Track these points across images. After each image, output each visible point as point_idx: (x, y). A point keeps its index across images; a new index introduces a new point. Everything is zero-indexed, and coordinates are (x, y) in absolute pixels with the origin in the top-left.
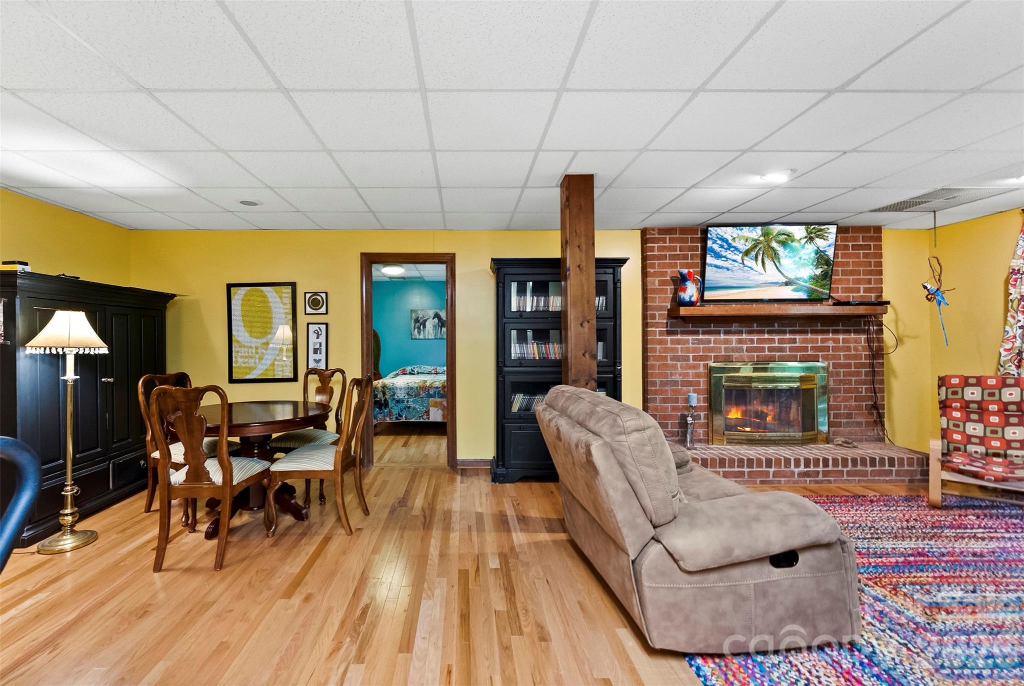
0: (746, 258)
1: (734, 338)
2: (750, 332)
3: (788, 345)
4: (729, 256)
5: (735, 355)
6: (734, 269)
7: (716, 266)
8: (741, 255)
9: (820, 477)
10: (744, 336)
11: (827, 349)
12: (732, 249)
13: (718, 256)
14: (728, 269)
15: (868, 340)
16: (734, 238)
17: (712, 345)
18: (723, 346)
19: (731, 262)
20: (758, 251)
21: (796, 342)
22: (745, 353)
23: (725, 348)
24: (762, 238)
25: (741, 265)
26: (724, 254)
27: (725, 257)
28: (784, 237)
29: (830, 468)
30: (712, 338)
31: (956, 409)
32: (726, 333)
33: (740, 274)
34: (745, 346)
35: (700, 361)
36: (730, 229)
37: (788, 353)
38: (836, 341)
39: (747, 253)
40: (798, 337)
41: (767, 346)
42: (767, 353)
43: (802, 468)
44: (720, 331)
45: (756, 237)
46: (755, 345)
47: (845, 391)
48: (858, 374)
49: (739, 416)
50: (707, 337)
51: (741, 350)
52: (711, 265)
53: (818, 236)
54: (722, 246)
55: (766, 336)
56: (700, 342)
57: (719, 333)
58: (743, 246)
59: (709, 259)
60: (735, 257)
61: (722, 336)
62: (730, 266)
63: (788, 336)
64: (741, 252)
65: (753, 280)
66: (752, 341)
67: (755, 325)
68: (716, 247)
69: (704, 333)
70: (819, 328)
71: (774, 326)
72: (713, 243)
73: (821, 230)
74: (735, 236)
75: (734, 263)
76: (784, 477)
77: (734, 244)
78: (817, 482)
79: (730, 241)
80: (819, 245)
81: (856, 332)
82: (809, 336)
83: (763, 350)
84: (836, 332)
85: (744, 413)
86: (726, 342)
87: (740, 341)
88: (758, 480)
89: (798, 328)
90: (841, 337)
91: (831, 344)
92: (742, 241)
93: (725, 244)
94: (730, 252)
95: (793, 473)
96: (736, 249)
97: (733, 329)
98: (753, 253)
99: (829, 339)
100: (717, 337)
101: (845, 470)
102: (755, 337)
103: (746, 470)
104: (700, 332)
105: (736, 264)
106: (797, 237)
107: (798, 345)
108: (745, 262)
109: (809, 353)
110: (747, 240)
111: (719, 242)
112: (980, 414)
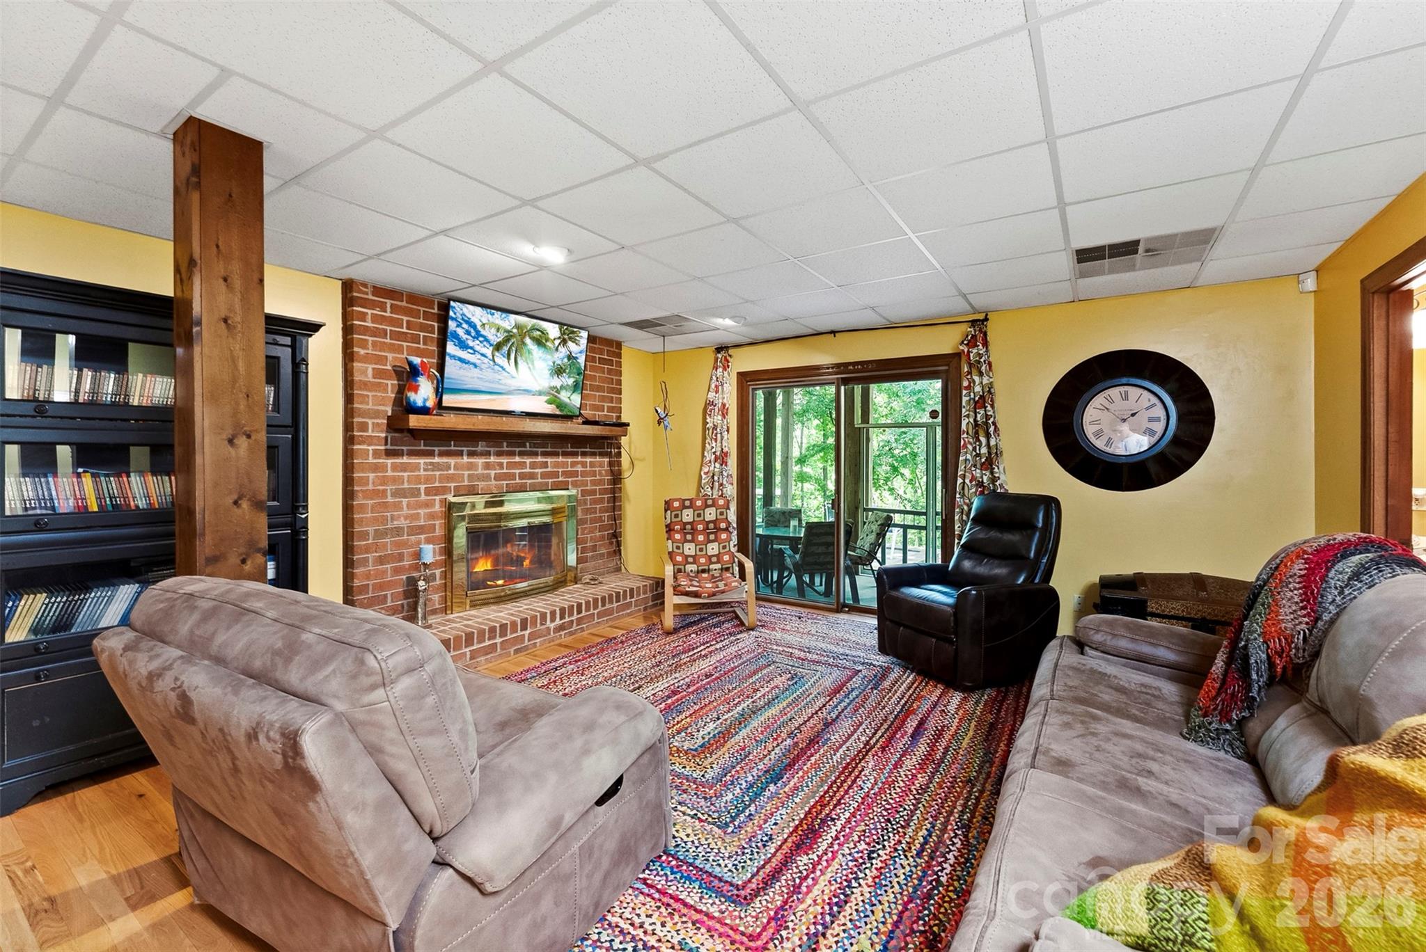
0: (497, 354)
1: (480, 461)
2: (499, 454)
3: (540, 471)
4: (477, 348)
5: (481, 484)
6: (483, 366)
7: (461, 360)
8: (491, 348)
9: (575, 627)
10: (492, 459)
11: (575, 474)
12: (481, 339)
13: (463, 345)
14: (475, 366)
15: (611, 464)
16: (484, 325)
17: (452, 471)
18: (466, 473)
19: (479, 356)
20: (510, 348)
21: (547, 467)
22: (493, 482)
23: (469, 475)
24: (515, 331)
25: (491, 363)
26: (471, 343)
27: (472, 348)
28: (539, 333)
29: (584, 613)
30: (452, 461)
31: (677, 532)
32: (471, 454)
33: (488, 374)
34: (493, 473)
35: (436, 495)
36: (478, 310)
37: (540, 480)
38: (584, 464)
39: (498, 347)
40: (549, 460)
41: (517, 471)
42: (518, 481)
43: (558, 622)
44: (462, 451)
45: (509, 328)
46: (505, 471)
48: (601, 501)
49: (489, 567)
50: (445, 460)
51: (487, 477)
52: (453, 357)
53: (570, 339)
54: (468, 333)
55: (517, 459)
56: (436, 467)
57: (460, 454)
58: (496, 338)
59: (451, 348)
60: (484, 351)
61: (465, 459)
62: (478, 362)
63: (540, 459)
64: (491, 345)
65: (505, 385)
66: (501, 465)
67: (505, 444)
68: (460, 332)
69: (441, 454)
70: (570, 450)
71: (525, 447)
72: (458, 326)
73: (573, 332)
74: (485, 321)
75: (483, 357)
76: (540, 637)
77: (483, 332)
78: (571, 634)
79: (479, 327)
80: (571, 349)
81: (601, 454)
82: (560, 459)
83: (513, 476)
84: (584, 454)
85: (496, 562)
86: (471, 466)
87: (487, 466)
88: (512, 650)
89: (549, 450)
90: (588, 460)
91: (579, 468)
92: (493, 331)
93: (472, 331)
94: (478, 342)
95: (548, 629)
96: (486, 340)
97: (479, 449)
98: (506, 349)
99: (577, 463)
100: (459, 460)
101: (596, 612)
102: (505, 460)
103: (498, 640)
104: (437, 452)
105: (486, 360)
106: (552, 336)
107: (549, 469)
108: (496, 359)
109: (560, 479)
110: (498, 330)
111: (465, 326)
112: (692, 534)
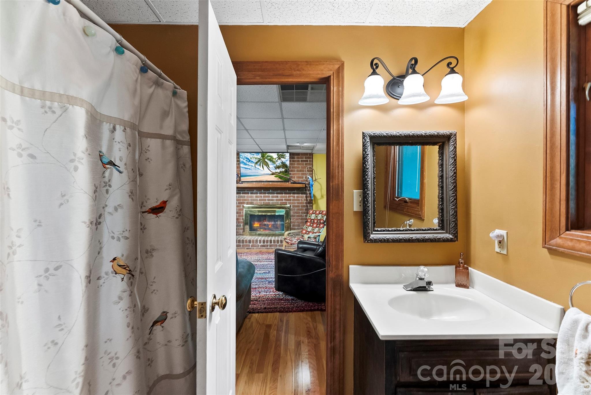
0: (256, 165)
1: (254, 195)
2: (260, 193)
3: (275, 198)
4: (250, 164)
5: (255, 202)
6: (252, 169)
7: (245, 168)
8: (254, 164)
10: (258, 195)
11: (290, 200)
12: (251, 162)
13: (245, 164)
14: (250, 169)
15: (306, 197)
16: (251, 158)
17: (246, 198)
18: (250, 199)
19: (251, 166)
20: (260, 163)
21: (278, 197)
22: (259, 201)
23: (251, 199)
24: (261, 158)
25: (255, 168)
26: (248, 163)
27: (248, 165)
28: (270, 157)
30: (246, 195)
32: (251, 193)
33: (254, 171)
34: (258, 199)
35: (241, 204)
36: (249, 154)
37: (275, 201)
38: (294, 197)
39: (256, 163)
40: (279, 195)
41: (267, 198)
42: (267, 201)
44: (249, 193)
45: (259, 158)
46: (262, 198)
47: (297, 216)
48: (302, 209)
49: (258, 226)
50: (244, 195)
51: (257, 200)
52: (243, 167)
53: (282, 157)
54: (247, 161)
55: (267, 195)
56: (241, 197)
57: (248, 193)
58: (255, 161)
59: (242, 165)
60: (252, 165)
61: (250, 195)
62: (250, 168)
63: (275, 195)
64: (254, 163)
65: (260, 173)
66: (261, 197)
67: (263, 190)
68: (244, 161)
69: (243, 193)
70: (288, 192)
71: (270, 191)
72: (243, 160)
73: (283, 155)
74: (251, 157)
75: (252, 167)
76: (255, 247)
77: (251, 160)
78: (267, 249)
79: (250, 159)
80: (283, 160)
81: (302, 193)
82: (284, 195)
83: (265, 200)
84: (294, 193)
85: (260, 225)
86: (251, 197)
87: (257, 197)
88: (246, 248)
89: (279, 192)
90: (296, 195)
91: (292, 198)
92: (254, 159)
93: (248, 160)
94: (250, 163)
96: (252, 162)
97: (254, 192)
98: (259, 163)
99: (291, 196)
100: (248, 195)
101: (278, 244)
102: (262, 195)
103: (241, 244)
104: (241, 193)
105: (253, 167)
106: (274, 157)
107: (279, 198)
108: (256, 166)
109: (284, 201)
110: (256, 159)
111: (246, 159)
112: (313, 223)
